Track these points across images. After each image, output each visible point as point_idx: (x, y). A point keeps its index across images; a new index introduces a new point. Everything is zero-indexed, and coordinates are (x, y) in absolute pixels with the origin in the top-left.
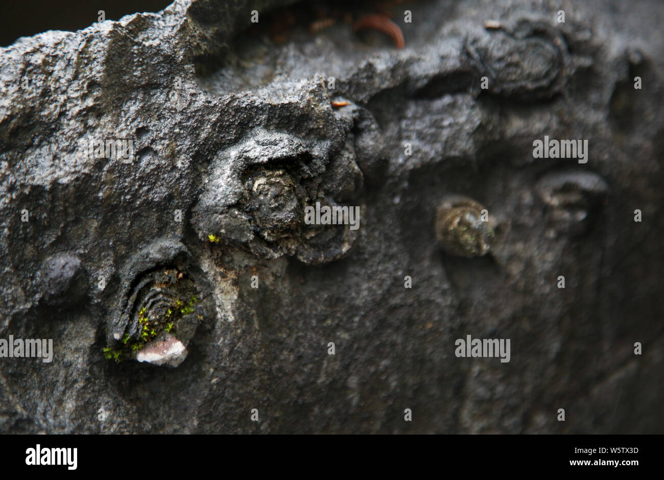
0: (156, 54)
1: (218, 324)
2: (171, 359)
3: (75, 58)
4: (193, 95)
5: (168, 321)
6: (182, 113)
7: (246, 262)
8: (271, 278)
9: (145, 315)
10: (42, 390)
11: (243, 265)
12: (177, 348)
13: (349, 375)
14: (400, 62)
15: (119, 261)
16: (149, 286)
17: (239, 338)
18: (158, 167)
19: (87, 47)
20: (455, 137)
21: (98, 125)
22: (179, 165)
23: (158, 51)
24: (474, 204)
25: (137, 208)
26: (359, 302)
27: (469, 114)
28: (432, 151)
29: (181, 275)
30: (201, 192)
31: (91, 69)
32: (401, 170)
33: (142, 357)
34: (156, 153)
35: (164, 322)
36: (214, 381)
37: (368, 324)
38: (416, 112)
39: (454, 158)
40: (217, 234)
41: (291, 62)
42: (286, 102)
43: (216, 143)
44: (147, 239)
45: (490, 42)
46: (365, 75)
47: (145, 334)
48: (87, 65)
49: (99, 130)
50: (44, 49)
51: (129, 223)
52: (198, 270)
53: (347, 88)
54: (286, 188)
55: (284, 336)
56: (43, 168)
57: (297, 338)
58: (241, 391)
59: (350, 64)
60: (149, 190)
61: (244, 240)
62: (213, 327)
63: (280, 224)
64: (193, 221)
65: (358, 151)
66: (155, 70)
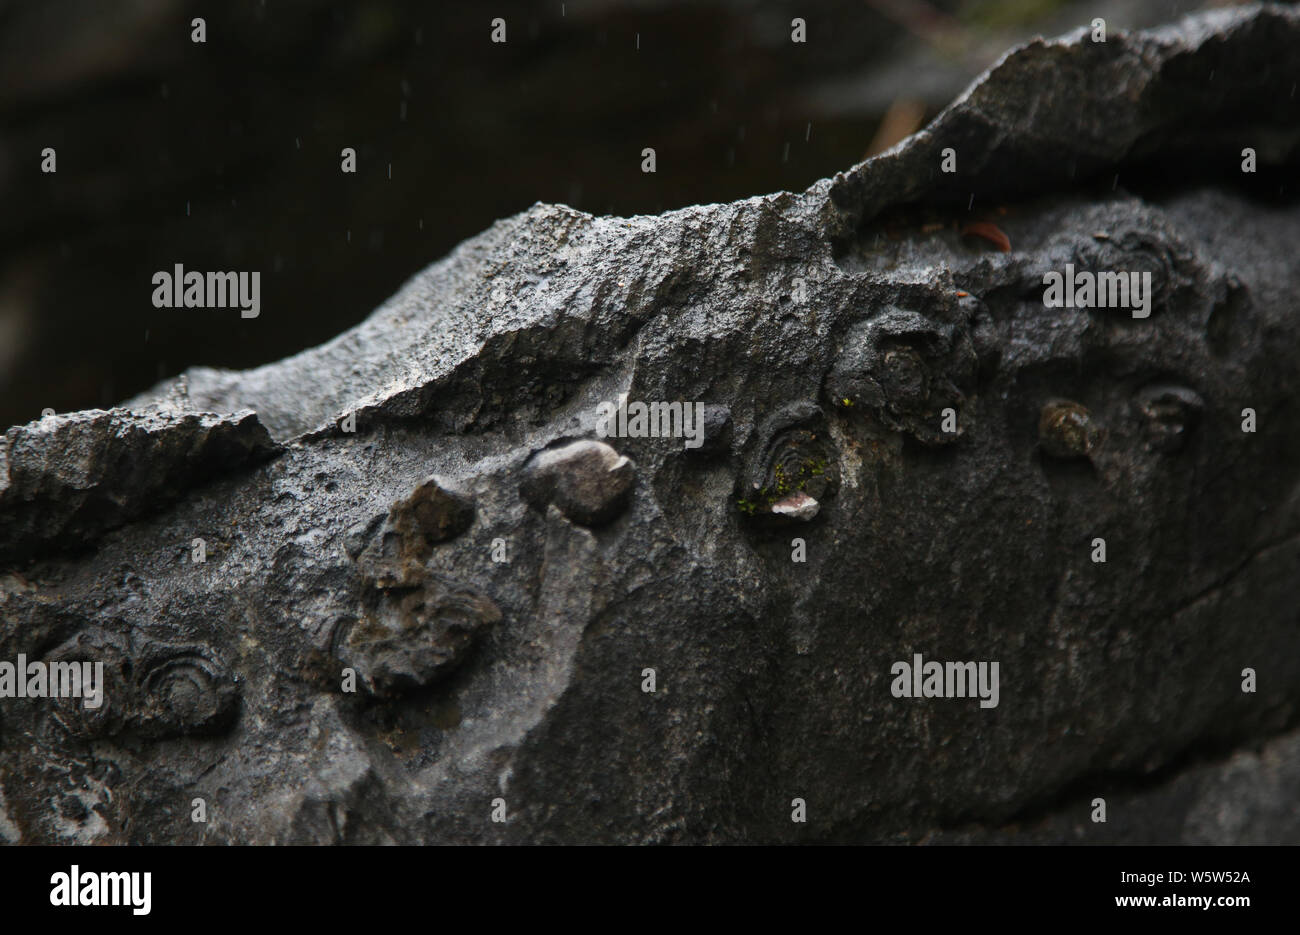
0: (799, 230)
1: (842, 490)
2: (805, 512)
3: (729, 226)
4: (832, 269)
5: (800, 479)
6: (823, 284)
7: (868, 435)
8: (888, 456)
9: (781, 470)
10: (688, 529)
11: (865, 438)
12: (810, 503)
13: (954, 559)
14: (1014, 262)
15: (759, 419)
16: (785, 443)
17: (862, 504)
18: (800, 333)
19: (739, 217)
20: (1062, 339)
21: (748, 289)
22: (819, 332)
23: (800, 227)
24: (1078, 406)
25: (778, 370)
26: (966, 488)
27: (1078, 317)
28: (1041, 351)
29: (814, 437)
30: (836, 360)
31: (743, 238)
32: (1010, 366)
33: (776, 509)
34: (797, 319)
35: (796, 480)
36: (837, 542)
37: (974, 511)
38: (1026, 312)
39: (1062, 359)
40: (852, 399)
41: (911, 255)
42: (918, 283)
43: (852, 317)
44: (784, 400)
45: (1099, 251)
46: (982, 271)
47: (781, 488)
48: (739, 233)
49: (748, 293)
50: (700, 217)
51: (770, 383)
52: (826, 435)
53: (965, 281)
54: (914, 364)
55: (897, 512)
56: (697, 324)
57: (909, 516)
58: (860, 557)
59: (965, 262)
60: (790, 354)
61: (876, 406)
62: (837, 491)
63: (906, 396)
64: (828, 386)
65: (977, 341)
66: (797, 246)
